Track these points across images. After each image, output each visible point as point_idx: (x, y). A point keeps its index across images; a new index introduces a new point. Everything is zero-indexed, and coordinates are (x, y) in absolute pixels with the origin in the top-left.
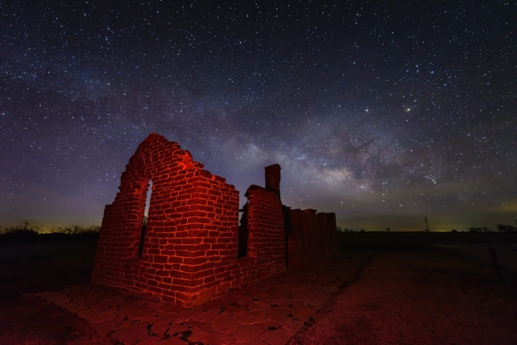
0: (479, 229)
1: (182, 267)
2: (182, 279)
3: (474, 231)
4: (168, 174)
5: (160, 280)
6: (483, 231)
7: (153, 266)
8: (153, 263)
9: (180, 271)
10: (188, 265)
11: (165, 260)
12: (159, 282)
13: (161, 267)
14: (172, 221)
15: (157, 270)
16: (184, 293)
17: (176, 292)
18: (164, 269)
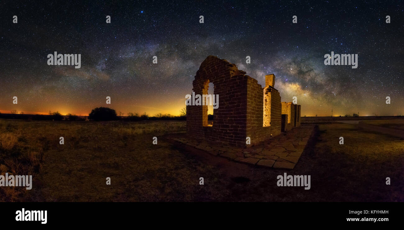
0: (348, 115)
1: (239, 130)
2: (240, 135)
3: (346, 116)
4: (224, 79)
5: (227, 136)
6: (349, 116)
7: (221, 129)
8: (221, 128)
9: (238, 132)
10: (243, 129)
11: (227, 126)
12: (225, 137)
13: (227, 130)
14: (230, 106)
15: (224, 131)
16: (241, 142)
17: (237, 141)
18: (228, 131)
